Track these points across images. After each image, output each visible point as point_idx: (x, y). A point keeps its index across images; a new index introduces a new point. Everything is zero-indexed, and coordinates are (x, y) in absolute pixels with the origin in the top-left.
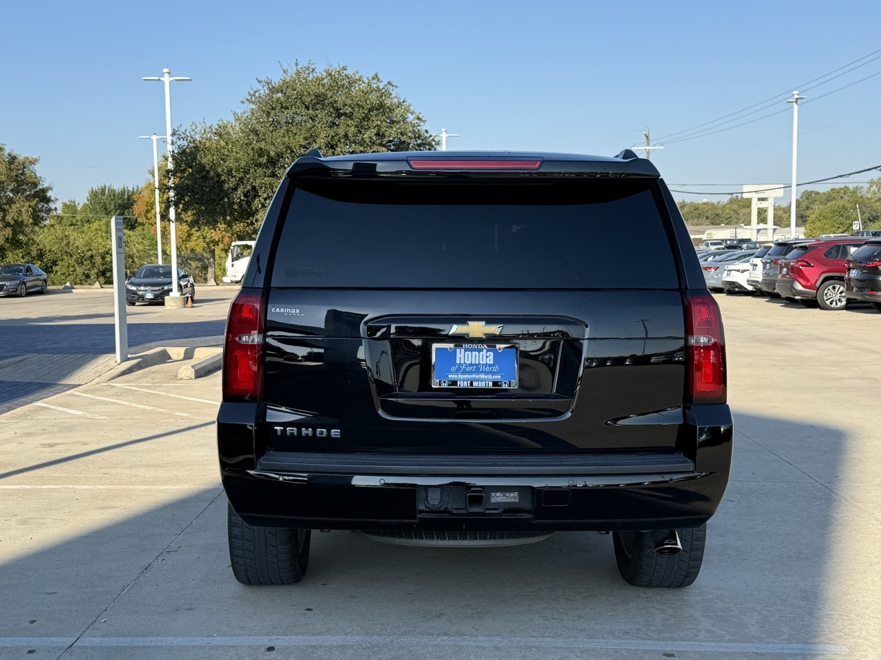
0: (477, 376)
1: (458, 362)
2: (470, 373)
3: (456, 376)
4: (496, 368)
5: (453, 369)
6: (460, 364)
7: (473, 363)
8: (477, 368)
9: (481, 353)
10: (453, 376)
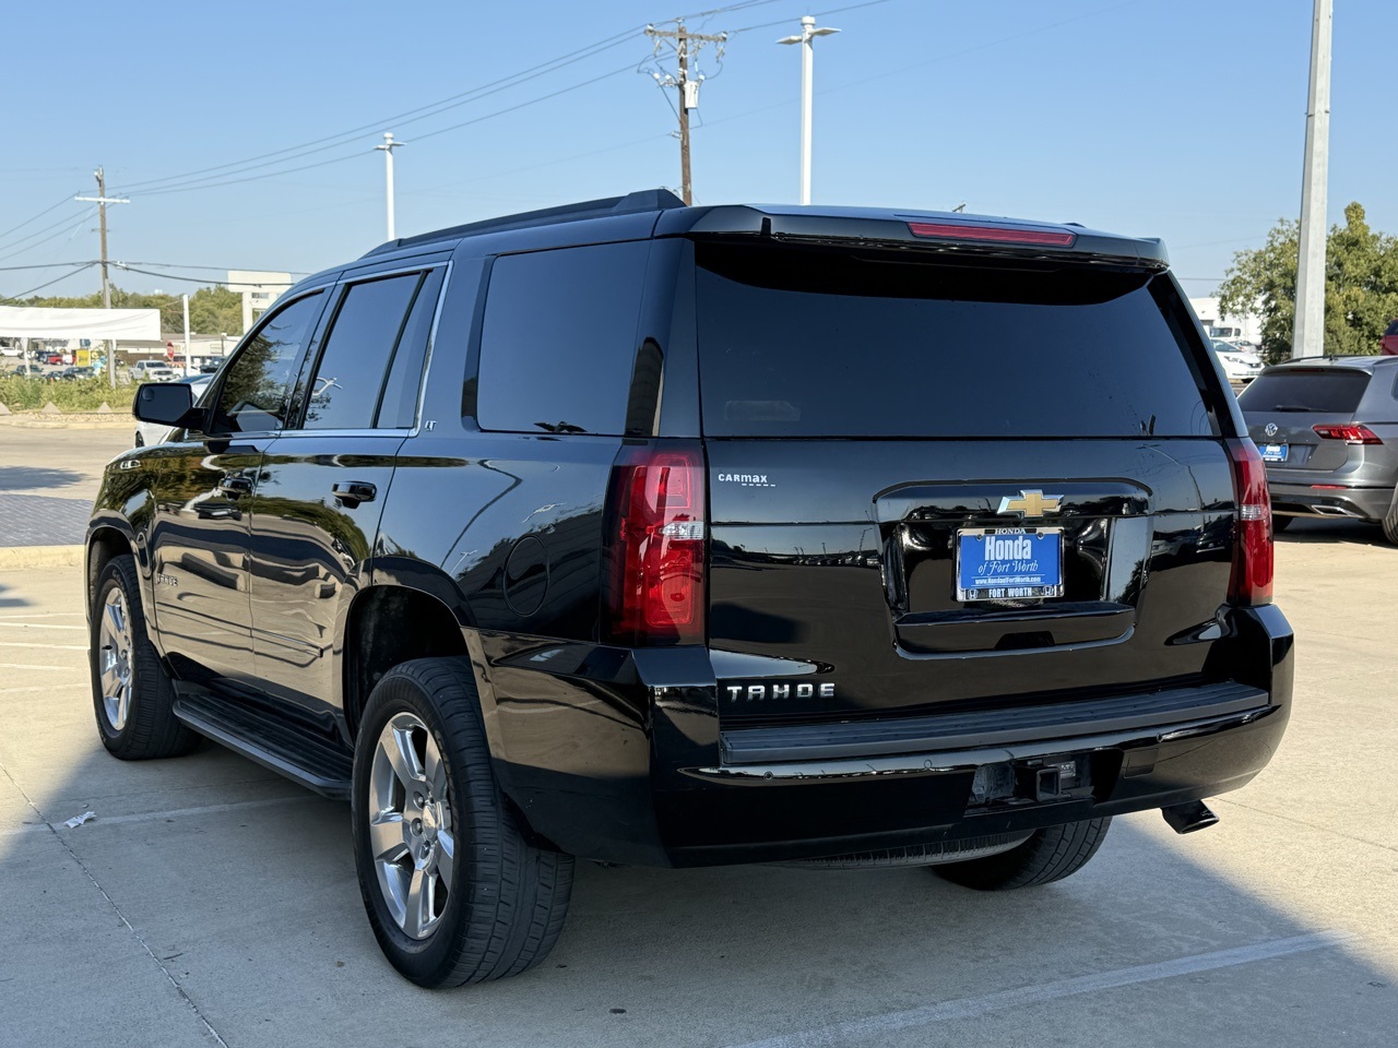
0: (1011, 580)
1: (987, 558)
2: (1003, 574)
3: (985, 581)
4: (1035, 564)
5: (981, 569)
6: (990, 561)
7: (1006, 558)
8: (1009, 567)
9: (1016, 542)
10: (982, 582)
